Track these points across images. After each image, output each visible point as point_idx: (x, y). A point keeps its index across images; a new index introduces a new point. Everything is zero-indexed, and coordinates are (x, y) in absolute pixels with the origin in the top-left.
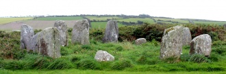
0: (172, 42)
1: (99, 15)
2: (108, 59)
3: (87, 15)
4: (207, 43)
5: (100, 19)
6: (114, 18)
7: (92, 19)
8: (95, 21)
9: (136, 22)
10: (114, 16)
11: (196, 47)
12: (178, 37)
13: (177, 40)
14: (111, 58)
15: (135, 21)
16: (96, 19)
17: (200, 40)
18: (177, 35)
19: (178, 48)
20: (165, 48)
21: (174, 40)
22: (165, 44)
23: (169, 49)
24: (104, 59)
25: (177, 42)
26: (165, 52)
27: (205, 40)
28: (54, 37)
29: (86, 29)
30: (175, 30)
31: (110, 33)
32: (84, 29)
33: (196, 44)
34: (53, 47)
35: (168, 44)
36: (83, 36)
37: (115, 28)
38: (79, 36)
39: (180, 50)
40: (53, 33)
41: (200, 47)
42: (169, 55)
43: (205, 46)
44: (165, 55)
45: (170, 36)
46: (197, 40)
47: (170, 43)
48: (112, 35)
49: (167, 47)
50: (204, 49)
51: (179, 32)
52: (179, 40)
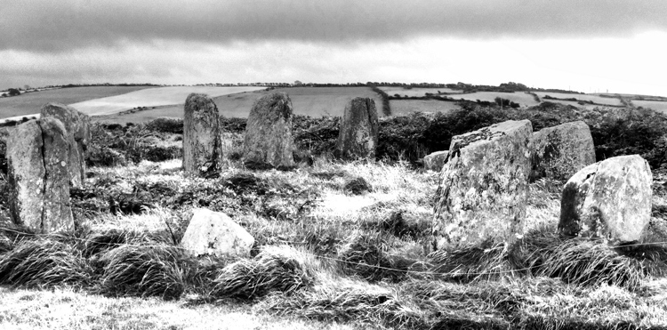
0: (480, 189)
1: (408, 83)
2: (225, 247)
3: (383, 85)
4: (631, 191)
5: (411, 93)
6: (442, 90)
7: (391, 93)
8: (398, 97)
9: (492, 100)
10: (442, 86)
11: (586, 207)
12: (508, 169)
13: (504, 180)
15: (490, 97)
16: (402, 93)
17: (602, 180)
18: (502, 159)
19: (506, 211)
20: (446, 212)
21: (488, 179)
22: (447, 194)
23: (464, 216)
24: (211, 245)
25: (504, 186)
26: (448, 229)
27: (625, 178)
28: (44, 156)
29: (283, 121)
30: (493, 139)
31: (350, 134)
32: (277, 119)
33: (583, 196)
34: (38, 191)
35: (463, 195)
36: (273, 141)
37: (366, 120)
38: (262, 139)
39: (515, 219)
40: (37, 140)
41: (602, 207)
42: (464, 239)
43: (622, 205)
44: (449, 240)
45: (470, 165)
46: (587, 181)
47: (472, 190)
48: (359, 139)
49: (457, 207)
50: (619, 214)
51: (511, 147)
52: (512, 179)
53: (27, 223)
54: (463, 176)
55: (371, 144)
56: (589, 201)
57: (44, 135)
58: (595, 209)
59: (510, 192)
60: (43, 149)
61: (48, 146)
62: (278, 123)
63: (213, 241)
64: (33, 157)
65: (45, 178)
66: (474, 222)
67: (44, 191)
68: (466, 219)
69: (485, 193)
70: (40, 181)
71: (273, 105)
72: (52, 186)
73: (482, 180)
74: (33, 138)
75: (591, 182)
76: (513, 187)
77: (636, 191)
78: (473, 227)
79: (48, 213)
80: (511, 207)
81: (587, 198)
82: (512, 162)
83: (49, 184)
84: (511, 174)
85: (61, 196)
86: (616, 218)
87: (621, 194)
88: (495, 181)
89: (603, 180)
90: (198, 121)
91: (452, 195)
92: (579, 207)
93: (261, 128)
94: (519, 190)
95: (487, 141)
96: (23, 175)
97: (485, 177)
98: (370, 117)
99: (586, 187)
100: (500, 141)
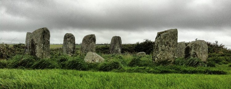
0: (166, 46)
2: (97, 61)
4: (203, 49)
11: (192, 52)
13: (171, 43)
14: (100, 60)
18: (171, 38)
19: (172, 52)
20: (157, 51)
21: (167, 43)
22: (157, 46)
23: (162, 52)
24: (93, 61)
25: (171, 45)
26: (158, 56)
27: (201, 45)
28: (44, 38)
29: (93, 43)
30: (168, 33)
31: (113, 47)
32: (91, 42)
33: (191, 49)
34: (42, 47)
35: (161, 47)
36: (90, 49)
37: (118, 43)
38: (87, 48)
39: (174, 55)
40: (42, 33)
41: (196, 52)
42: (162, 59)
43: (201, 52)
44: (158, 59)
45: (163, 39)
46: (192, 45)
47: (164, 46)
48: (116, 49)
49: (160, 50)
50: (200, 54)
51: (173, 35)
52: (173, 43)
53: (38, 56)
54: (161, 42)
55: (120, 50)
56: (193, 51)
57: (44, 32)
58: (194, 52)
59: (173, 47)
60: (44, 36)
61: (45, 35)
62: (92, 43)
63: (94, 59)
64: (41, 38)
65: (44, 44)
66: (164, 54)
67: (43, 48)
68: (162, 53)
69: (167, 47)
70: (42, 45)
71: (90, 38)
72: (45, 46)
73: (166, 43)
74: (41, 33)
75: (193, 45)
76: (173, 46)
77: (204, 49)
78: (164, 55)
79: (44, 54)
80: (173, 51)
81: (192, 50)
82: (173, 39)
83: (45, 45)
84: (173, 42)
85: (48, 49)
86: (200, 55)
87: (200, 49)
88: (169, 44)
89: (196, 45)
90: (69, 41)
91: (159, 46)
92: (190, 52)
93: (86, 45)
94: (175, 47)
95: (167, 33)
96: (38, 43)
97: (167, 42)
98: (119, 42)
99: (192, 47)
100: (170, 33)
